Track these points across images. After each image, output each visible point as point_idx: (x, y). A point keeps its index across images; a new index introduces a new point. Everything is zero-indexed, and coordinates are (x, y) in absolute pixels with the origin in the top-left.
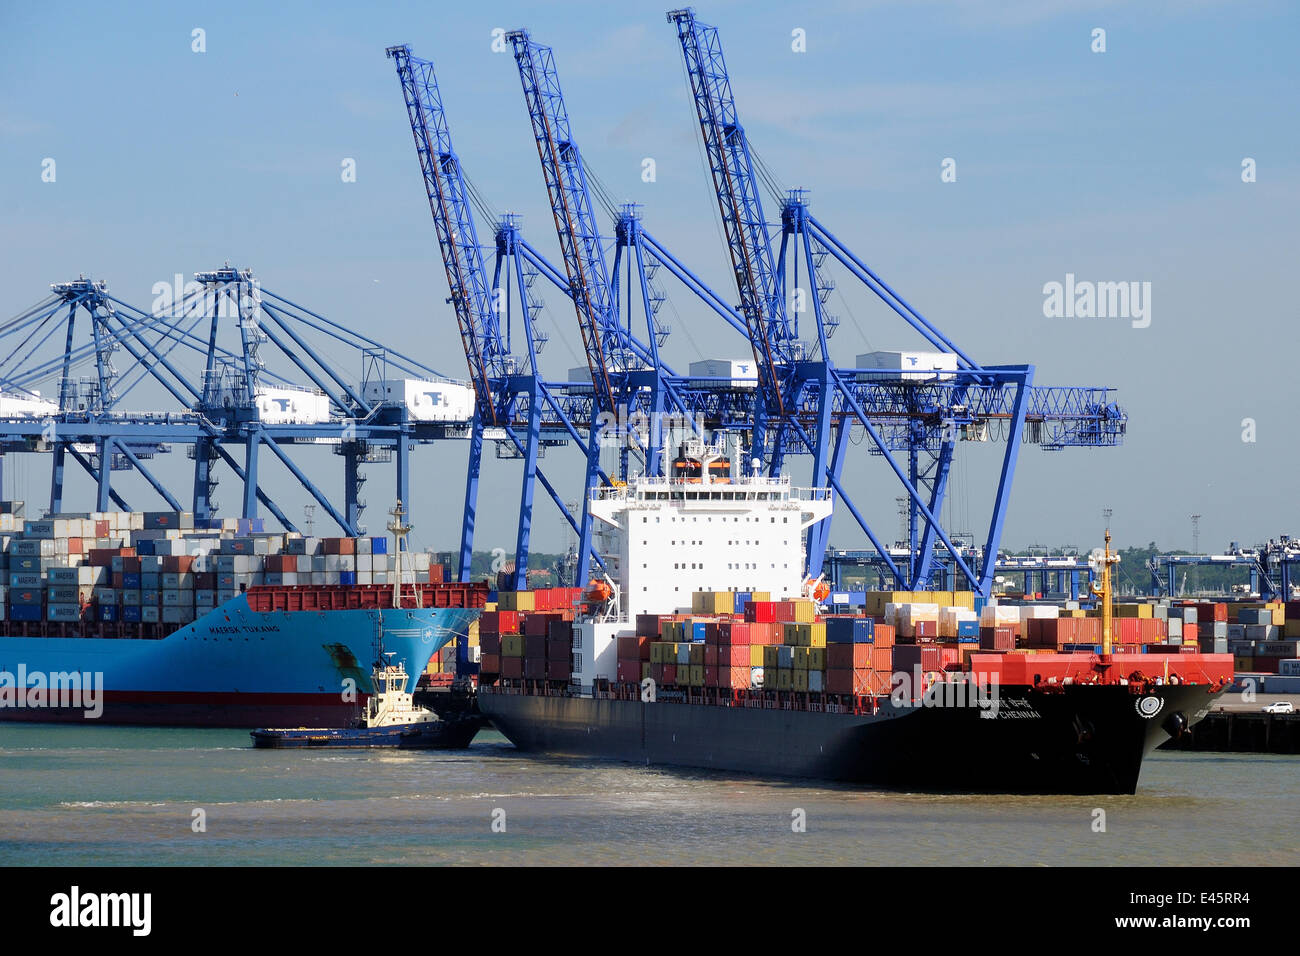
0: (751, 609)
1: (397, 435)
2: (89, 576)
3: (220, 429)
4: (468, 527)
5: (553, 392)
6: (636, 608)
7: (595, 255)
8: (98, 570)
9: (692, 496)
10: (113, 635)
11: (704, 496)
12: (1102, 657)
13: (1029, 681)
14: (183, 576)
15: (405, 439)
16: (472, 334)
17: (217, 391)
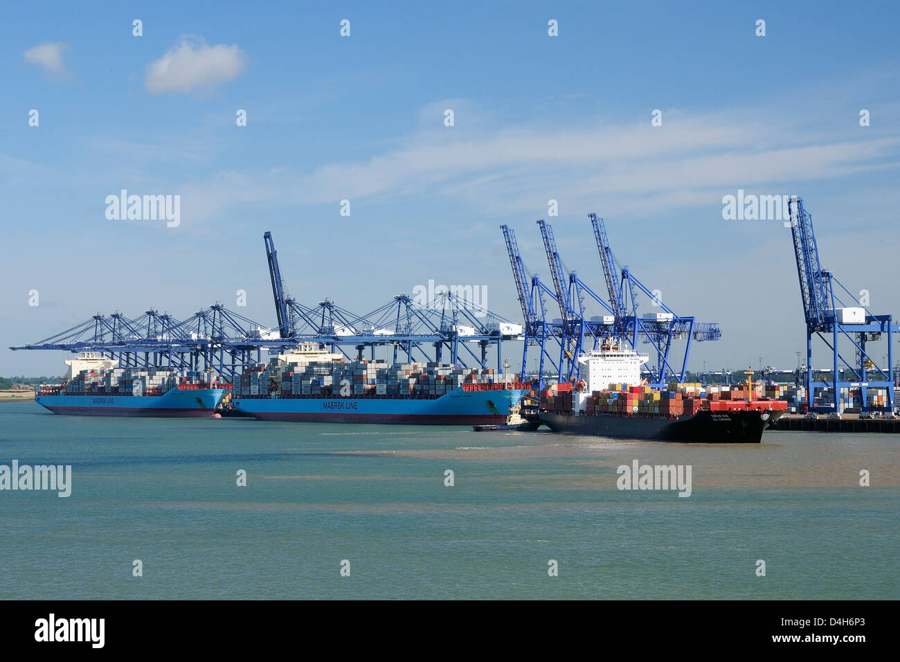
0: (632, 390)
1: (498, 339)
2: (412, 381)
3: (447, 338)
4: (524, 366)
5: (549, 326)
6: (592, 389)
7: (564, 285)
8: (415, 379)
9: (608, 356)
10: (420, 398)
11: (611, 356)
12: (749, 402)
13: (728, 410)
14: (442, 381)
15: (500, 340)
16: (525, 309)
17: (445, 326)
